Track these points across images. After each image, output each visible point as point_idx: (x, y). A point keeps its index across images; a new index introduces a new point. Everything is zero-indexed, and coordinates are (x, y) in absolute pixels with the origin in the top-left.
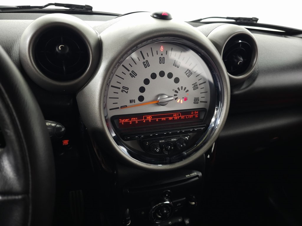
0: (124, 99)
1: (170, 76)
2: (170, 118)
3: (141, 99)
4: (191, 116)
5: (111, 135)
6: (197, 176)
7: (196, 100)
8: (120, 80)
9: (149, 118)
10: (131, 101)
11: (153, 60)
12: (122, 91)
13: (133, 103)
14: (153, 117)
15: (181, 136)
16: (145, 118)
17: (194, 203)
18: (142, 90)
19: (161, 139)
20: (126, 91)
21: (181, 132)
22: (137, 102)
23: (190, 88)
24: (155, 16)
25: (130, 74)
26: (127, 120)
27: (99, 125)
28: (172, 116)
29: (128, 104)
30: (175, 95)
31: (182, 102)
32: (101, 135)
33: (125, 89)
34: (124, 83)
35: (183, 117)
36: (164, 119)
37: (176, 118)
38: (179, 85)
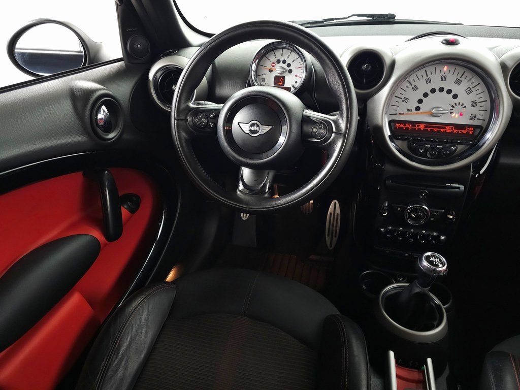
0: (403, 107)
1: (449, 92)
2: (442, 130)
3: (418, 109)
4: (464, 132)
5: (387, 132)
6: (459, 188)
7: (473, 117)
8: (403, 92)
9: (422, 127)
10: (408, 110)
12: (403, 101)
13: (410, 112)
14: (425, 127)
15: (447, 145)
16: (418, 126)
17: (451, 217)
18: (420, 101)
19: (428, 144)
20: (406, 101)
21: (448, 142)
22: (414, 111)
23: (468, 104)
24: (444, 42)
25: (413, 88)
26: (402, 126)
27: (380, 122)
28: (445, 128)
29: (406, 112)
30: (451, 110)
31: (457, 116)
32: (380, 129)
33: (406, 100)
34: (406, 95)
35: (455, 131)
36: (436, 130)
37: (448, 131)
38: (457, 101)
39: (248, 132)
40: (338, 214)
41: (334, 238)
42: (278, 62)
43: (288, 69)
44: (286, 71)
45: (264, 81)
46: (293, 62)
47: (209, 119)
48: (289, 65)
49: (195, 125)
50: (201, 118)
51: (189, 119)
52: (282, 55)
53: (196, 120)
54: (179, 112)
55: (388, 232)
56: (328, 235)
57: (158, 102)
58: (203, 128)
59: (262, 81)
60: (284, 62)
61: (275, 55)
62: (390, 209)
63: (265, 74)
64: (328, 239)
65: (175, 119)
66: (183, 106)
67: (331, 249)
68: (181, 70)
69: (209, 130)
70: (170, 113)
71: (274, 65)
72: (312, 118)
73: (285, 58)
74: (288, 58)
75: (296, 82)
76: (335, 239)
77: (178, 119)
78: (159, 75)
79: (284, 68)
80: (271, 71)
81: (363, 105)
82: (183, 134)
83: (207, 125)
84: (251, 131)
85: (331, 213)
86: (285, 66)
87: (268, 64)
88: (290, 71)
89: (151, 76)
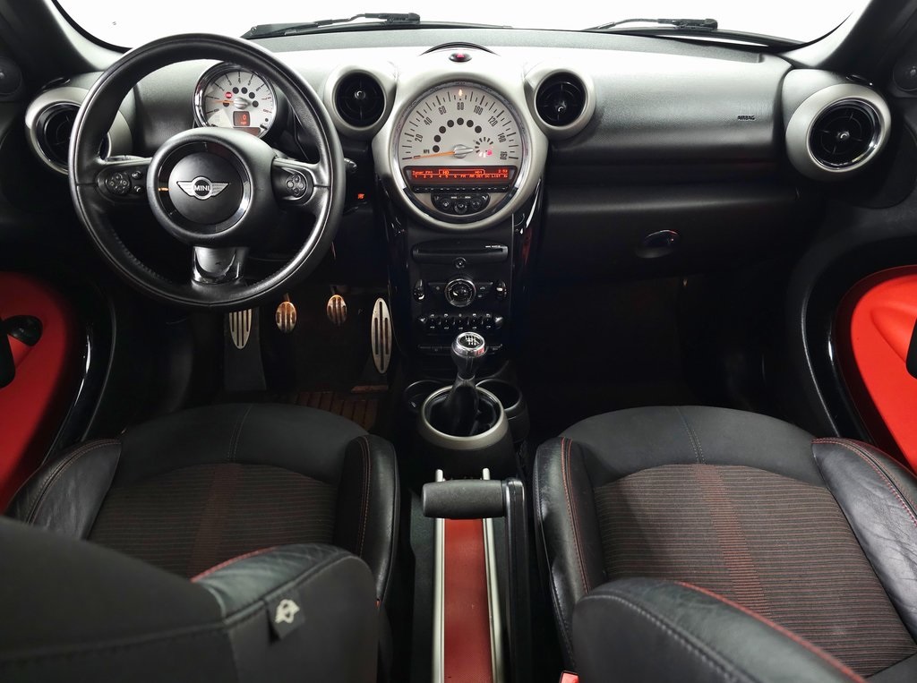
0: (417, 148)
1: (470, 124)
2: (472, 176)
3: (436, 149)
4: (498, 175)
5: (400, 184)
6: (501, 250)
7: (503, 156)
8: (414, 127)
9: (446, 173)
10: (425, 151)
11: (451, 107)
12: (416, 139)
13: (427, 154)
14: (450, 172)
15: (478, 195)
16: (441, 172)
17: (501, 289)
18: (437, 139)
19: (454, 196)
20: (420, 139)
21: (476, 191)
22: (432, 152)
23: (495, 139)
24: (452, 58)
25: (425, 121)
26: (421, 173)
27: (388, 171)
28: (473, 172)
29: (422, 154)
30: (476, 147)
31: (485, 156)
32: (389, 180)
33: (419, 137)
34: (418, 131)
35: (487, 175)
36: (464, 176)
37: (479, 176)
38: (481, 135)
39: (194, 194)
40: (386, 319)
41: (385, 355)
42: (236, 90)
43: (252, 100)
44: (249, 104)
46: (257, 90)
47: (132, 180)
48: (252, 95)
49: (111, 192)
50: (120, 179)
51: (100, 183)
52: (239, 81)
53: (112, 184)
54: (81, 172)
55: (429, 322)
56: (377, 353)
57: (48, 162)
58: (125, 194)
60: (244, 91)
61: (229, 81)
62: (426, 289)
63: (218, 110)
64: (377, 358)
65: (76, 185)
66: (86, 163)
67: (383, 372)
68: (76, 109)
69: (133, 196)
70: (67, 178)
71: (230, 95)
72: (285, 169)
73: (244, 84)
74: (249, 84)
75: (267, 120)
76: (387, 358)
77: (81, 184)
78: (43, 118)
79: (245, 101)
80: (226, 105)
81: (367, 148)
82: (94, 206)
83: (130, 189)
84: (197, 192)
85: (376, 319)
86: (246, 96)
87: (221, 95)
88: (255, 104)
89: (29, 120)
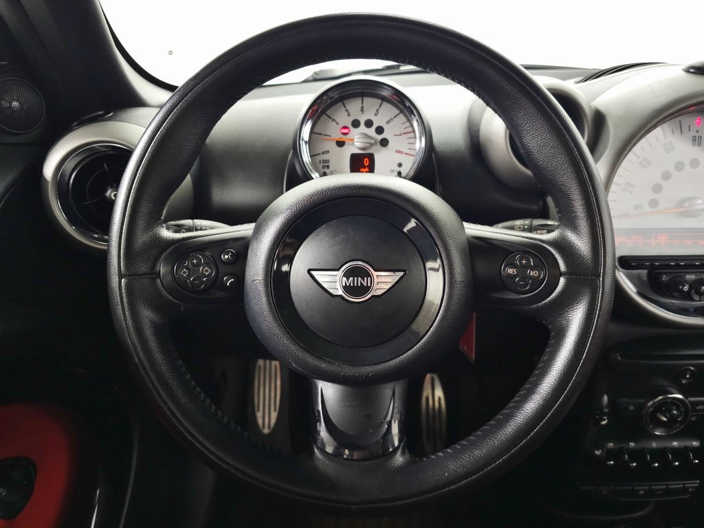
3: (654, 203)
8: (623, 172)
9: (662, 239)
10: (635, 208)
12: (624, 190)
13: (639, 211)
14: (669, 237)
16: (656, 238)
18: (657, 189)
20: (630, 189)
22: (647, 208)
24: (692, 70)
25: (641, 163)
26: (624, 239)
29: (631, 211)
33: (629, 187)
34: (628, 178)
36: (690, 242)
40: (440, 399)
42: (356, 124)
43: (380, 137)
44: (376, 142)
45: (328, 167)
46: (388, 122)
47: (222, 269)
48: (380, 130)
49: (178, 287)
50: (198, 265)
51: (162, 269)
52: (362, 110)
53: (184, 273)
54: (130, 253)
55: (610, 454)
57: (71, 230)
58: (203, 291)
59: (324, 167)
60: (369, 124)
61: (347, 110)
63: (328, 152)
65: (121, 276)
66: (142, 239)
68: (128, 153)
69: (220, 294)
70: (104, 256)
71: (346, 131)
73: (368, 115)
74: (376, 115)
75: (399, 165)
77: (129, 274)
78: (69, 165)
79: (369, 137)
80: (341, 144)
81: (541, 203)
82: (147, 314)
83: (216, 283)
85: (427, 397)
86: (371, 132)
87: (334, 131)
88: (384, 143)
89: (49, 169)
